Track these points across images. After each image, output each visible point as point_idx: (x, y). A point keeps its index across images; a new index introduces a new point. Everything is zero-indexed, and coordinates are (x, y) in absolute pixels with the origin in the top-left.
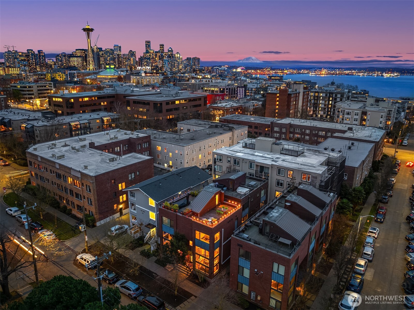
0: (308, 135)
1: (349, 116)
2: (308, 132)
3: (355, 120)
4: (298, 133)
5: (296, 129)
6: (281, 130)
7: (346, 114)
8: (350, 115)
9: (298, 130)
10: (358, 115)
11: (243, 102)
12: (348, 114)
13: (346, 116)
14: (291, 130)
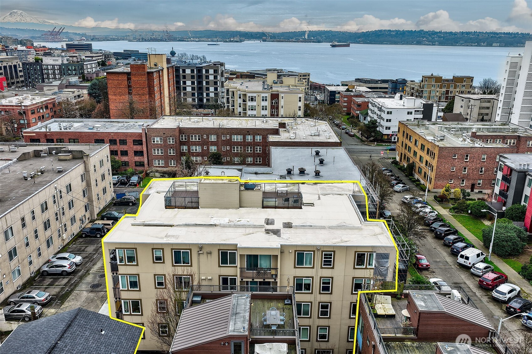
0: (213, 143)
1: (254, 103)
2: (213, 138)
3: (263, 109)
4: (195, 144)
5: (192, 136)
6: (165, 141)
7: (249, 101)
8: (255, 101)
9: (195, 136)
10: (266, 100)
11: (52, 92)
12: (252, 99)
13: (249, 103)
14: (182, 139)
